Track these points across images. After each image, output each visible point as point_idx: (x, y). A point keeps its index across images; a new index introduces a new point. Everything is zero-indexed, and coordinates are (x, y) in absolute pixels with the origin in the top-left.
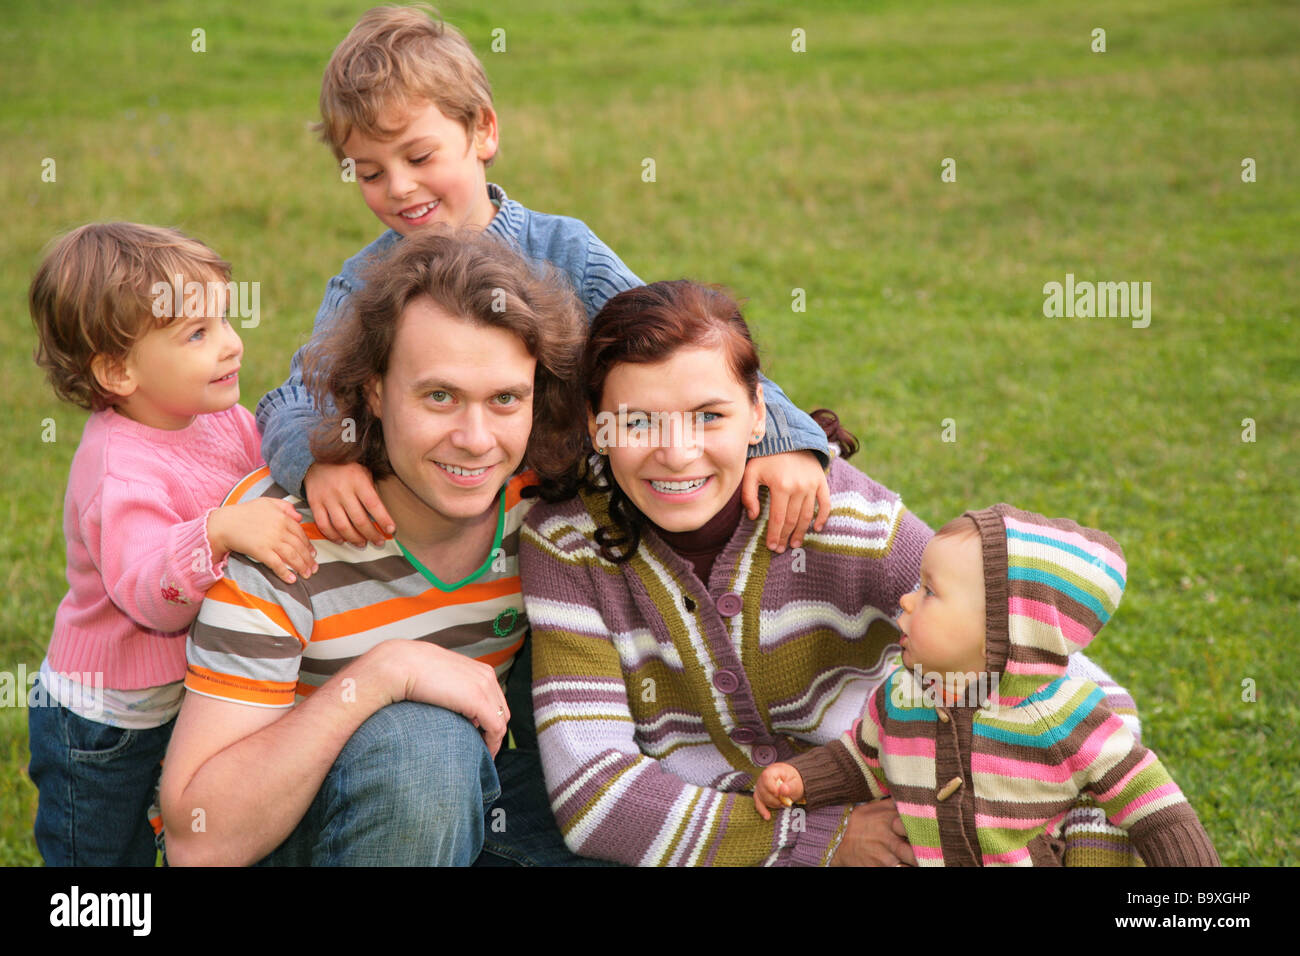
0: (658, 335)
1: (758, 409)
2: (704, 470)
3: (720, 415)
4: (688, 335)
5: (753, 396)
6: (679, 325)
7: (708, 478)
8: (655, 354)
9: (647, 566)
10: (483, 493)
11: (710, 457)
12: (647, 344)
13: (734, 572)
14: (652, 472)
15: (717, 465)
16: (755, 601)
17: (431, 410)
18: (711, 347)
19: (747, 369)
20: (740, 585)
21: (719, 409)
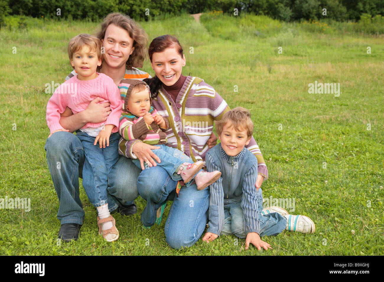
0: (162, 47)
1: (184, 59)
2: (173, 73)
3: (175, 62)
4: (168, 45)
5: (182, 57)
6: (166, 44)
7: (174, 74)
8: (161, 50)
9: (162, 96)
10: (118, 62)
11: (174, 70)
12: (159, 48)
13: (181, 100)
14: (163, 74)
15: (176, 72)
16: (184, 106)
17: (109, 43)
18: (173, 48)
19: (181, 52)
20: (181, 102)
21: (175, 61)
